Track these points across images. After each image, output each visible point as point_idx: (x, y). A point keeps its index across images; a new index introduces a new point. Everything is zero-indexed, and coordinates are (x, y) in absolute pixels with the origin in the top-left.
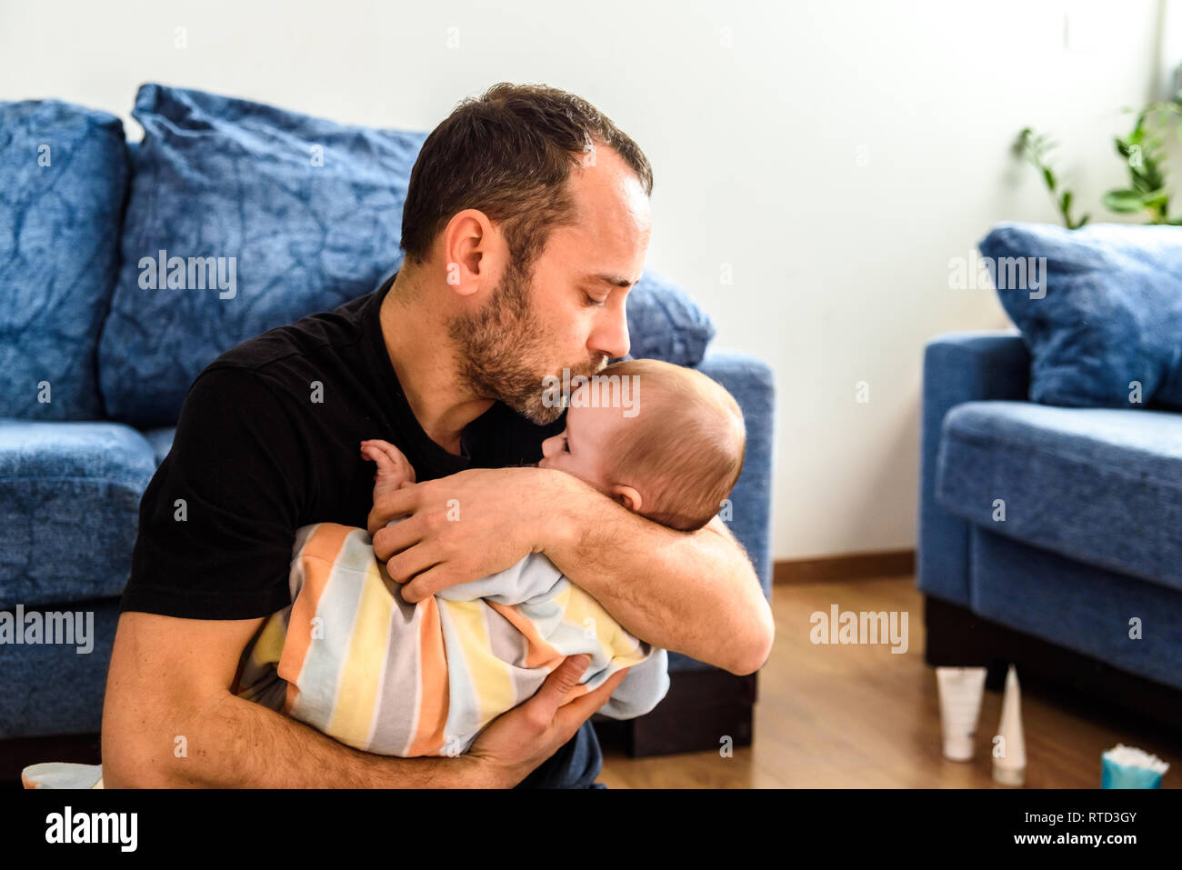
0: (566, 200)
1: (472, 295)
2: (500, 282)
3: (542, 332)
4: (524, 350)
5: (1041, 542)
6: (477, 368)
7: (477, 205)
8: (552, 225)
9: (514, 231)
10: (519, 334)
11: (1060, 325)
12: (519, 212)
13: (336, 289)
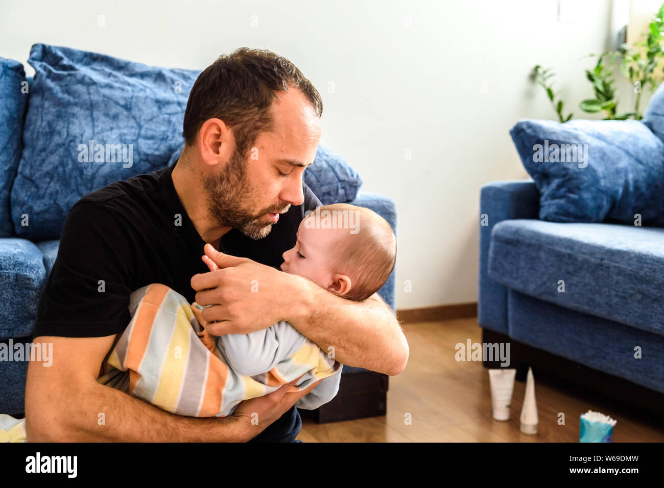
0: (269, 117)
1: (216, 165)
2: (230, 159)
3: (253, 189)
4: (242, 199)
5: (545, 297)
6: (218, 207)
7: (220, 116)
8: (260, 131)
9: (239, 132)
10: (240, 189)
11: (556, 176)
12: (242, 122)
13: (147, 160)
